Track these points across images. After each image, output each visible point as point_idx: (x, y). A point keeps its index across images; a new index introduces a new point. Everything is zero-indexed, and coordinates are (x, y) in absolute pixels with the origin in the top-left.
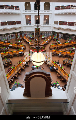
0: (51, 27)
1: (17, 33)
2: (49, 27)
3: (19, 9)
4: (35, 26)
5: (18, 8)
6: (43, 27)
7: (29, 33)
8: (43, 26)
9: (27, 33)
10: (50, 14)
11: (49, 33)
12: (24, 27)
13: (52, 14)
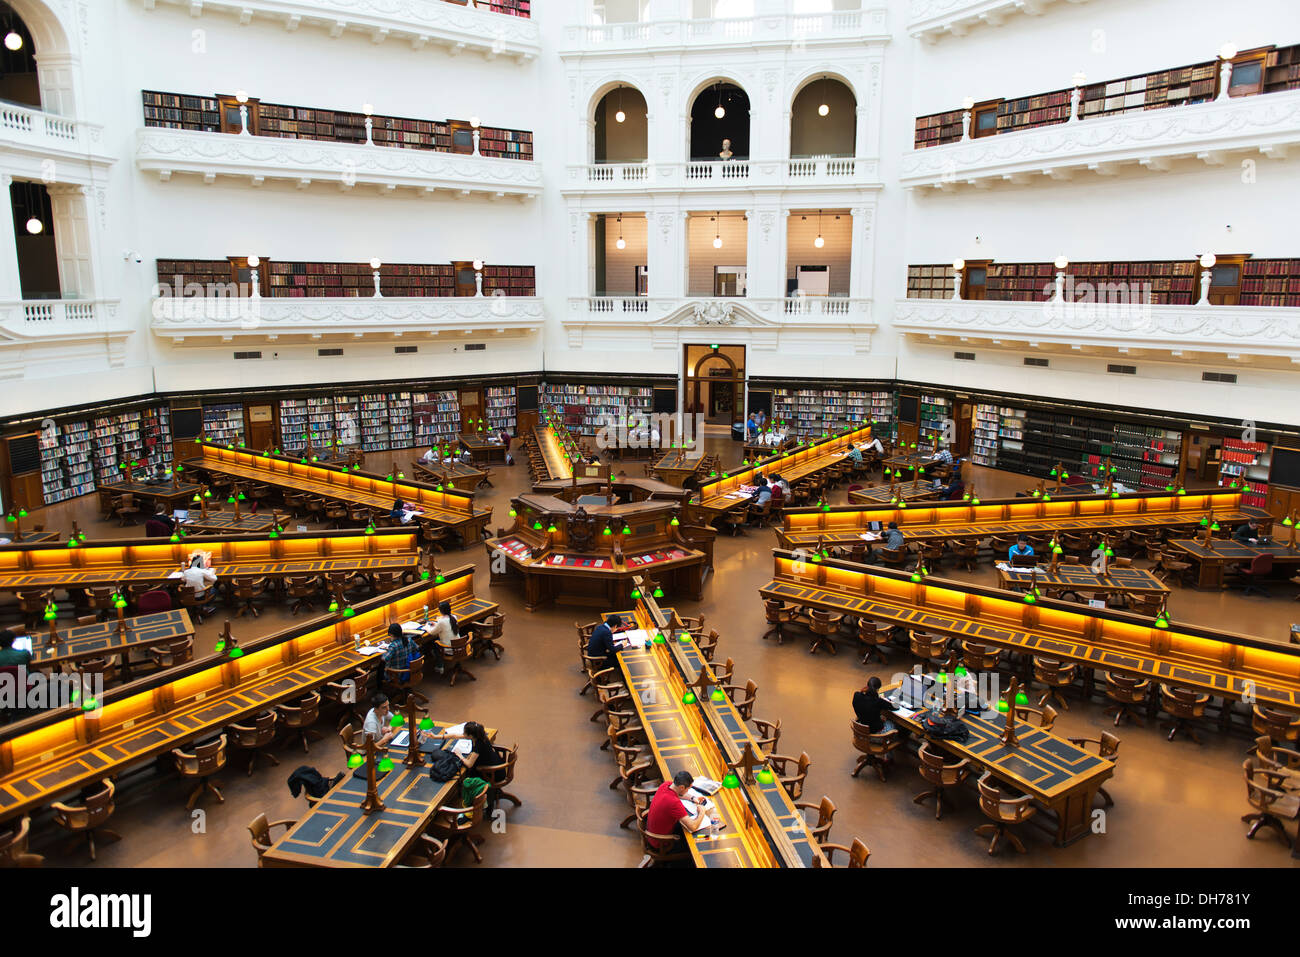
0: (873, 330)
1: (482, 384)
2: (852, 329)
3: (529, 156)
4: (688, 322)
5: (513, 147)
6: (782, 329)
7: (612, 390)
8: (776, 315)
9: (592, 390)
10: (858, 190)
11: (857, 400)
12: (569, 327)
13: (878, 190)
